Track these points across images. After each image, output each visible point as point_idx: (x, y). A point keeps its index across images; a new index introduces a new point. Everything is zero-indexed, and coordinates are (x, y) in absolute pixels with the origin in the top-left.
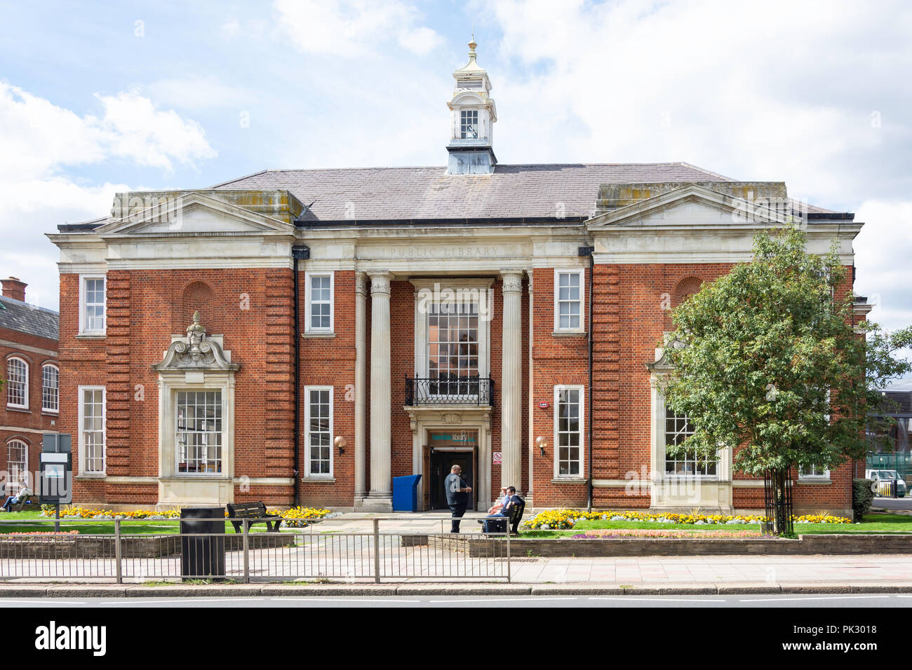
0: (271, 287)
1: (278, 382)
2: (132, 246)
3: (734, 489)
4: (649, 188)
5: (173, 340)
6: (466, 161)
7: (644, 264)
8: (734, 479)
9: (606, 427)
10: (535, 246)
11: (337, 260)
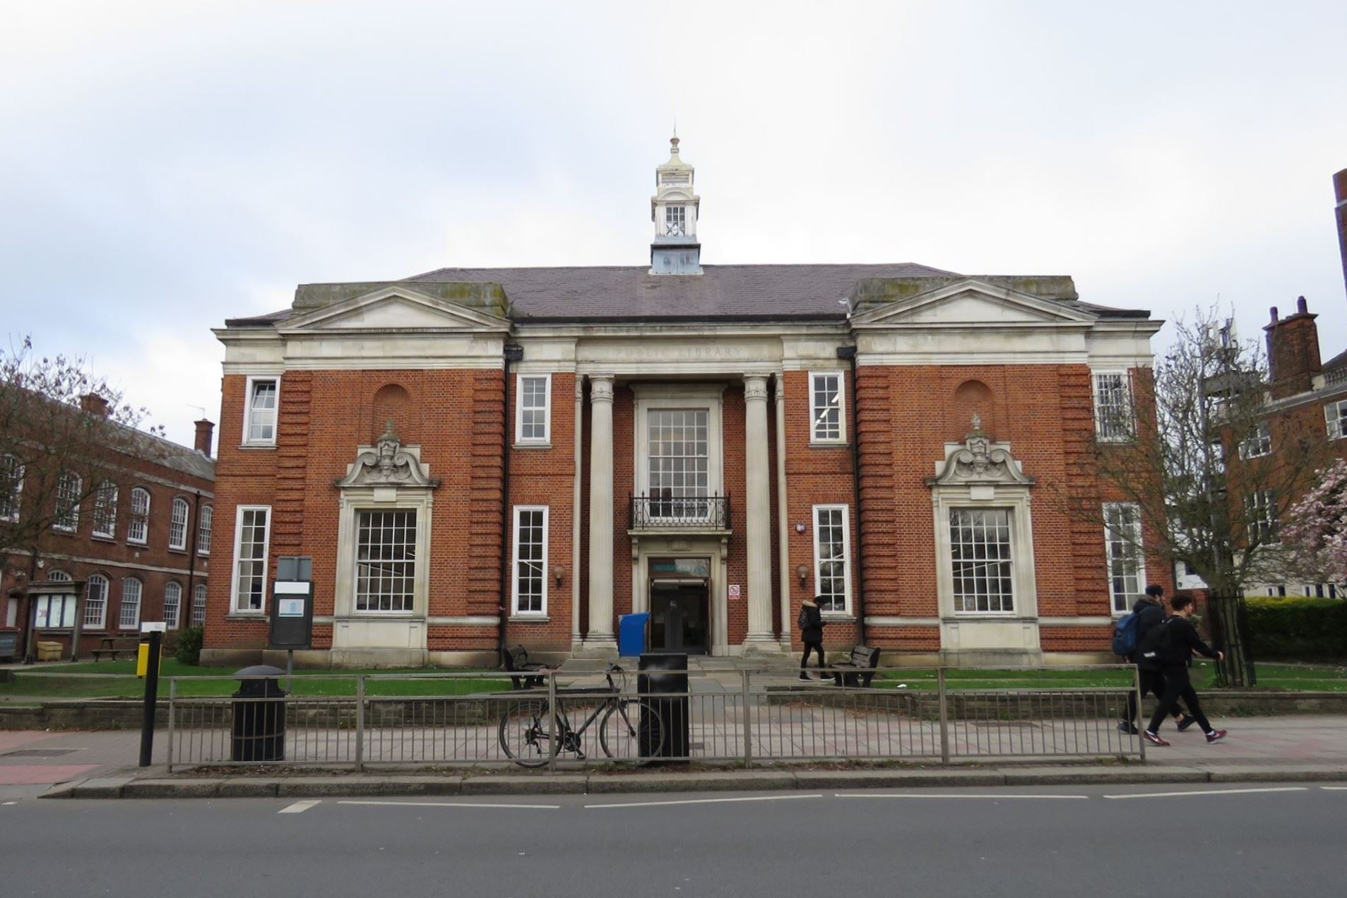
0: (479, 390)
1: (486, 500)
2: (315, 344)
3: (1042, 628)
4: (917, 282)
5: (360, 451)
6: (673, 260)
7: (917, 366)
8: (1040, 616)
9: (882, 553)
10: (785, 345)
11: (554, 361)
